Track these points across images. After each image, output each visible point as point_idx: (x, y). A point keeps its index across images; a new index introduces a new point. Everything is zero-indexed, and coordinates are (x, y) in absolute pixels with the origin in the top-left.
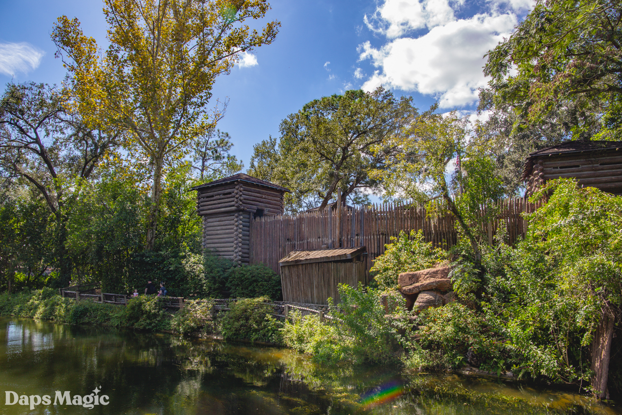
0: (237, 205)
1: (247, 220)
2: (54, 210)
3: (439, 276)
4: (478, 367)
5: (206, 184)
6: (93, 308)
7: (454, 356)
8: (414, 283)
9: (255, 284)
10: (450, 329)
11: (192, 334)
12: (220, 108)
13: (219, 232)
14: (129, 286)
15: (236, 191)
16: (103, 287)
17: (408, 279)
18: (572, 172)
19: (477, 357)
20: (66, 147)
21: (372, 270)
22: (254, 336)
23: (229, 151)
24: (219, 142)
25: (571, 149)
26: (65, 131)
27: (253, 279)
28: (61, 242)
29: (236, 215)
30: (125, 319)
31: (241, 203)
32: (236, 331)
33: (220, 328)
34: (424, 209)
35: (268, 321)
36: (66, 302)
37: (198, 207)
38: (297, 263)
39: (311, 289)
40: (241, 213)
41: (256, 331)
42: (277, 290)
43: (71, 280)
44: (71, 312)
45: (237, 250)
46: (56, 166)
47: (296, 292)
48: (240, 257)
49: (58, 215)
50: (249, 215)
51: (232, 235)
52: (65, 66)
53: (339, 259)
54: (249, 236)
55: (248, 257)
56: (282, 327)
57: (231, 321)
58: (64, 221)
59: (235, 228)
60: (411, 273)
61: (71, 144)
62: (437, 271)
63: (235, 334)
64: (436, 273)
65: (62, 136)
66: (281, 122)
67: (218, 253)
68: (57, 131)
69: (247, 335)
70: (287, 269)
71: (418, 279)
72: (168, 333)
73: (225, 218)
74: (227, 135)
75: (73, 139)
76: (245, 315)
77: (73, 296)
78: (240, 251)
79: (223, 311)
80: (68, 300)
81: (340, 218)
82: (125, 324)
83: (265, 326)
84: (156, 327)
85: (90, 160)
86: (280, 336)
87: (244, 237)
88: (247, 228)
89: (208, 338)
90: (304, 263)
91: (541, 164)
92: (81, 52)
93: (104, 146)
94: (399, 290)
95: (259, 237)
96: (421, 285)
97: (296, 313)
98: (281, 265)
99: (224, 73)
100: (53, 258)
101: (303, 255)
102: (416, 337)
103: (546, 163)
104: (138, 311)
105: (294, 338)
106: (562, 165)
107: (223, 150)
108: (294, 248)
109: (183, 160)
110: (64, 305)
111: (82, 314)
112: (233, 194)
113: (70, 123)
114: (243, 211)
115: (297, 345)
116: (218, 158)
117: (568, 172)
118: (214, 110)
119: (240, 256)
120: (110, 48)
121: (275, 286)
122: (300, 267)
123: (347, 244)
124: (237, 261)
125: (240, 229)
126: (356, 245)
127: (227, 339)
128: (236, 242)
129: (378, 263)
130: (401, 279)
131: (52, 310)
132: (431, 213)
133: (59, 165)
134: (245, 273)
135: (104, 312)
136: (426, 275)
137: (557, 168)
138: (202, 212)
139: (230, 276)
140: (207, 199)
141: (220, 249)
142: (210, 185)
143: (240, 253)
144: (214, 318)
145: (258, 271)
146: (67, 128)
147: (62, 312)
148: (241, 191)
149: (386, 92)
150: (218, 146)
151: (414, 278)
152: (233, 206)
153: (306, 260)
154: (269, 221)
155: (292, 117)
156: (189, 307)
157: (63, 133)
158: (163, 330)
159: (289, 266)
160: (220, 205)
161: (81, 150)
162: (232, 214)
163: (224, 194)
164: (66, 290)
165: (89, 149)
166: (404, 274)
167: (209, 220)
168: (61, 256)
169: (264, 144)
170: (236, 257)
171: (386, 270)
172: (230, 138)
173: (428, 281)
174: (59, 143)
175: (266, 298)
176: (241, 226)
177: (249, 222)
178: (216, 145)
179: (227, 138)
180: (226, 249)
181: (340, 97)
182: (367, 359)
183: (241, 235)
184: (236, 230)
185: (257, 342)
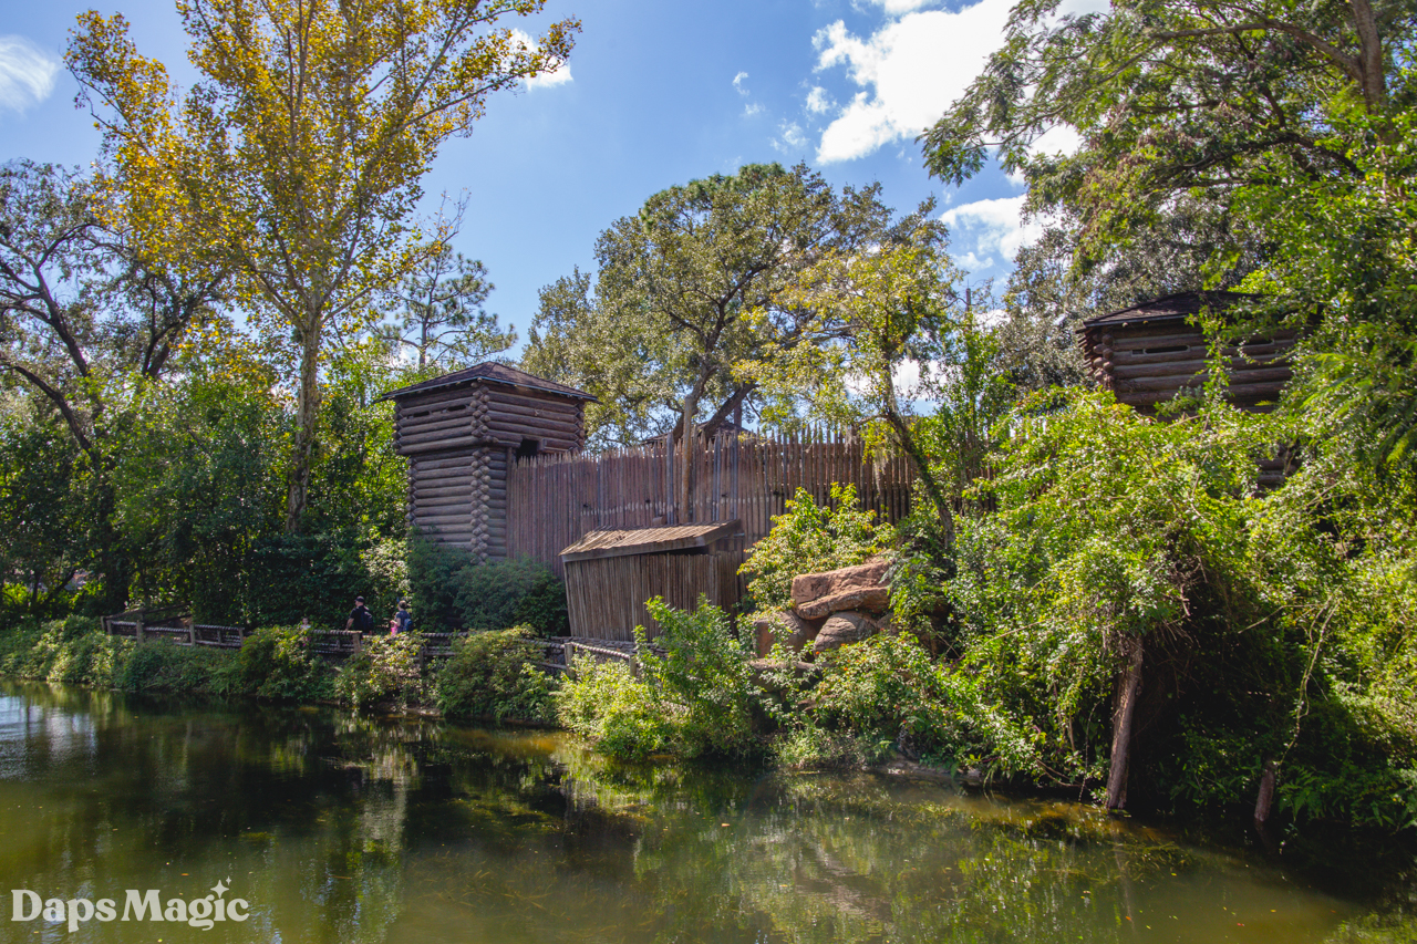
0: (476, 432)
1: (500, 464)
2: (86, 444)
3: (869, 581)
4: (916, 761)
5: (413, 387)
6: (173, 656)
7: (876, 739)
8: (821, 595)
9: (512, 600)
10: (868, 686)
11: (377, 706)
12: (450, 213)
13: (440, 490)
14: (251, 609)
15: (474, 403)
16: (197, 613)
17: (809, 588)
18: (1170, 360)
19: (916, 741)
20: (108, 303)
21: (743, 569)
22: (501, 709)
23: (482, 303)
24: (460, 284)
25: (1169, 313)
26: (106, 266)
27: (509, 590)
28: (104, 514)
29: (476, 453)
30: (238, 680)
31: (485, 428)
32: (465, 697)
33: (434, 693)
34: (859, 440)
35: (527, 676)
36: (117, 647)
37: (397, 437)
38: (596, 557)
39: (626, 610)
40: (486, 449)
41: (505, 697)
42: (558, 614)
43: (127, 599)
44: (125, 666)
45: (478, 530)
46: (87, 344)
47: (597, 618)
48: (485, 545)
49: (96, 457)
50: (506, 452)
51: (468, 497)
52: (97, 126)
53: (680, 547)
54: (504, 498)
55: (504, 544)
56: (558, 688)
57: (456, 677)
58: (107, 468)
59: (474, 482)
60: (816, 575)
61: (120, 296)
62: (866, 571)
63: (462, 705)
64: (863, 574)
65: (99, 277)
66: (600, 236)
67: (439, 536)
68: (87, 267)
69: (487, 706)
70: (577, 569)
71: (829, 587)
72: (328, 705)
73: (454, 461)
74: (480, 266)
75: (123, 284)
76: (482, 665)
77: (131, 631)
78: (485, 532)
79: (440, 657)
80: (119, 642)
81: (690, 460)
82: (241, 689)
83: (523, 687)
84: (304, 693)
85: (163, 332)
86: (551, 708)
87: (494, 502)
88: (500, 482)
89: (409, 714)
90: (611, 555)
91: (1109, 344)
92: (132, 94)
93: (193, 302)
94: (793, 610)
95: (526, 500)
96: (832, 600)
97: (584, 660)
98: (564, 560)
99: (458, 133)
100: (86, 552)
101: (609, 540)
102: (807, 705)
103: (1120, 341)
104: (263, 661)
105: (577, 710)
106: (1151, 346)
107: (470, 301)
108: (596, 524)
109: (380, 325)
110: (111, 652)
111: (148, 669)
112: (469, 409)
113: (117, 249)
114: (491, 444)
115: (581, 724)
116: (459, 319)
117: (1163, 361)
118: (436, 218)
119: (484, 541)
120: (193, 91)
121: (553, 604)
122: (604, 564)
123: (705, 514)
124: (478, 553)
125: (485, 483)
126: (722, 516)
127: (446, 715)
128: (475, 511)
129: (758, 557)
130: (796, 588)
131: (86, 662)
132: (876, 448)
133: (95, 342)
134: (489, 578)
135: (196, 665)
136: (844, 579)
137: (1140, 351)
138: (406, 448)
139: (461, 584)
140: (416, 420)
141: (443, 528)
142: (420, 390)
143: (486, 536)
144: (425, 673)
145: (517, 573)
146: (109, 260)
147: (108, 666)
148: (485, 403)
149: (812, 177)
150: (459, 291)
151: (822, 586)
152: (469, 434)
153: (616, 548)
154: (546, 465)
155: (623, 224)
156: (370, 651)
157: (102, 271)
158: (318, 700)
159: (581, 563)
160: (441, 433)
161: (143, 309)
162: (467, 452)
163: (451, 409)
164: (115, 619)
165: (159, 308)
166: (802, 577)
167: (421, 465)
168: (105, 547)
169: (562, 285)
170: (476, 545)
171: (771, 569)
172: (485, 273)
173: (846, 592)
174: (92, 294)
175: (526, 629)
176: (487, 478)
177: (505, 469)
178: (454, 291)
179: (479, 274)
180: (457, 527)
181: (729, 179)
182: (708, 748)
183: (486, 498)
184: (477, 487)
185: (508, 720)
